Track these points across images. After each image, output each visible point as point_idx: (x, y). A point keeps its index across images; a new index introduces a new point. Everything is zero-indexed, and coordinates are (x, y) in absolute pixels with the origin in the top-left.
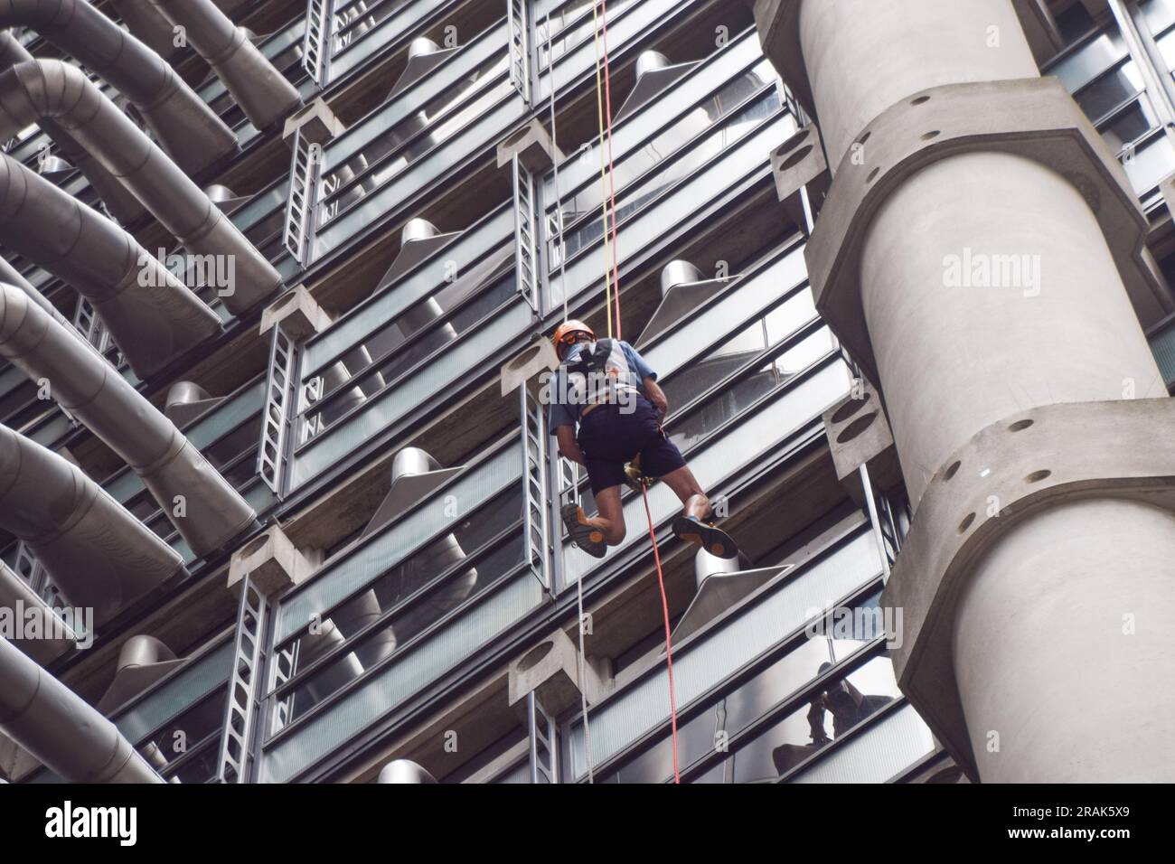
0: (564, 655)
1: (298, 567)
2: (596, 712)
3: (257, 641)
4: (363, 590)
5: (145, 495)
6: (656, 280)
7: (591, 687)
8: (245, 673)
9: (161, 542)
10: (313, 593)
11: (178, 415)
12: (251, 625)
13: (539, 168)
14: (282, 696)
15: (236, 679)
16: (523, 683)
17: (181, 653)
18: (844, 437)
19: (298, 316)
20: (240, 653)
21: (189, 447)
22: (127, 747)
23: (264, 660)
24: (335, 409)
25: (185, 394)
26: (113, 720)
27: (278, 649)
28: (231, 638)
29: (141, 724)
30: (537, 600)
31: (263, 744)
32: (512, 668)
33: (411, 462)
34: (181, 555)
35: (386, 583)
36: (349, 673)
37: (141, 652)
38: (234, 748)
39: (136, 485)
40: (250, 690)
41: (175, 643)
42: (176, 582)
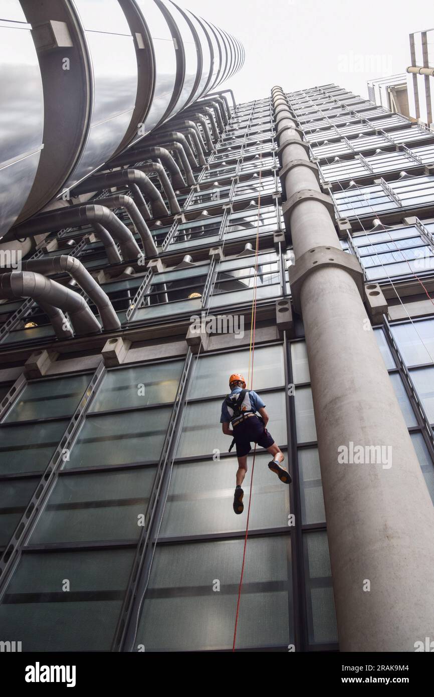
0: (220, 251)
1: (184, 221)
2: (221, 262)
3: (174, 228)
4: (189, 228)
5: (168, 203)
6: (250, 202)
7: (222, 258)
8: (168, 239)
9: (167, 210)
10: (184, 225)
11: (176, 194)
12: (175, 226)
13: (236, 182)
14: (178, 231)
15: (170, 232)
16: (212, 252)
17: (164, 225)
18: (276, 236)
19: (196, 188)
20: (172, 229)
21: (176, 199)
22: (151, 236)
23: (171, 238)
24: (196, 202)
25: (178, 192)
26: (150, 231)
27: (174, 237)
28: (171, 226)
29: (155, 233)
30: (218, 240)
31: (170, 243)
32: (211, 249)
33: (205, 213)
34: (169, 212)
35: (193, 229)
36: (184, 239)
37: (158, 223)
38: (166, 242)
39: (167, 201)
40: (167, 242)
41: (163, 224)
42: (167, 216)
